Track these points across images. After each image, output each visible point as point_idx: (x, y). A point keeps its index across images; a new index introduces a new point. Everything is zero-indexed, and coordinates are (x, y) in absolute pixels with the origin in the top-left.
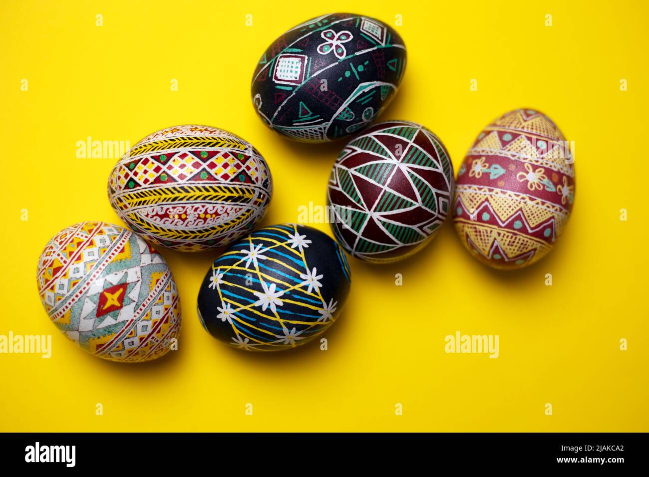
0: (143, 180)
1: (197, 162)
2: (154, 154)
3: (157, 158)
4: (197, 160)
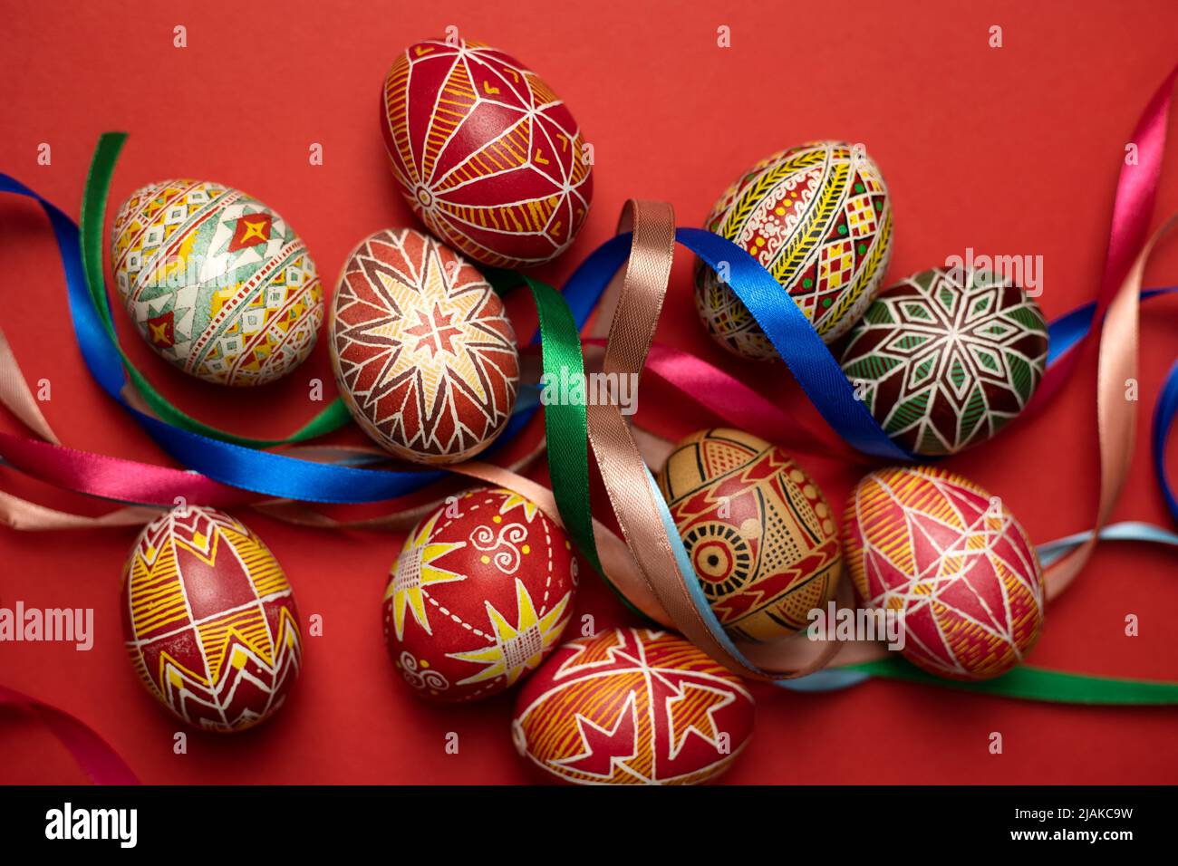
0: (855, 205)
2: (875, 241)
3: (868, 241)
4: (828, 290)
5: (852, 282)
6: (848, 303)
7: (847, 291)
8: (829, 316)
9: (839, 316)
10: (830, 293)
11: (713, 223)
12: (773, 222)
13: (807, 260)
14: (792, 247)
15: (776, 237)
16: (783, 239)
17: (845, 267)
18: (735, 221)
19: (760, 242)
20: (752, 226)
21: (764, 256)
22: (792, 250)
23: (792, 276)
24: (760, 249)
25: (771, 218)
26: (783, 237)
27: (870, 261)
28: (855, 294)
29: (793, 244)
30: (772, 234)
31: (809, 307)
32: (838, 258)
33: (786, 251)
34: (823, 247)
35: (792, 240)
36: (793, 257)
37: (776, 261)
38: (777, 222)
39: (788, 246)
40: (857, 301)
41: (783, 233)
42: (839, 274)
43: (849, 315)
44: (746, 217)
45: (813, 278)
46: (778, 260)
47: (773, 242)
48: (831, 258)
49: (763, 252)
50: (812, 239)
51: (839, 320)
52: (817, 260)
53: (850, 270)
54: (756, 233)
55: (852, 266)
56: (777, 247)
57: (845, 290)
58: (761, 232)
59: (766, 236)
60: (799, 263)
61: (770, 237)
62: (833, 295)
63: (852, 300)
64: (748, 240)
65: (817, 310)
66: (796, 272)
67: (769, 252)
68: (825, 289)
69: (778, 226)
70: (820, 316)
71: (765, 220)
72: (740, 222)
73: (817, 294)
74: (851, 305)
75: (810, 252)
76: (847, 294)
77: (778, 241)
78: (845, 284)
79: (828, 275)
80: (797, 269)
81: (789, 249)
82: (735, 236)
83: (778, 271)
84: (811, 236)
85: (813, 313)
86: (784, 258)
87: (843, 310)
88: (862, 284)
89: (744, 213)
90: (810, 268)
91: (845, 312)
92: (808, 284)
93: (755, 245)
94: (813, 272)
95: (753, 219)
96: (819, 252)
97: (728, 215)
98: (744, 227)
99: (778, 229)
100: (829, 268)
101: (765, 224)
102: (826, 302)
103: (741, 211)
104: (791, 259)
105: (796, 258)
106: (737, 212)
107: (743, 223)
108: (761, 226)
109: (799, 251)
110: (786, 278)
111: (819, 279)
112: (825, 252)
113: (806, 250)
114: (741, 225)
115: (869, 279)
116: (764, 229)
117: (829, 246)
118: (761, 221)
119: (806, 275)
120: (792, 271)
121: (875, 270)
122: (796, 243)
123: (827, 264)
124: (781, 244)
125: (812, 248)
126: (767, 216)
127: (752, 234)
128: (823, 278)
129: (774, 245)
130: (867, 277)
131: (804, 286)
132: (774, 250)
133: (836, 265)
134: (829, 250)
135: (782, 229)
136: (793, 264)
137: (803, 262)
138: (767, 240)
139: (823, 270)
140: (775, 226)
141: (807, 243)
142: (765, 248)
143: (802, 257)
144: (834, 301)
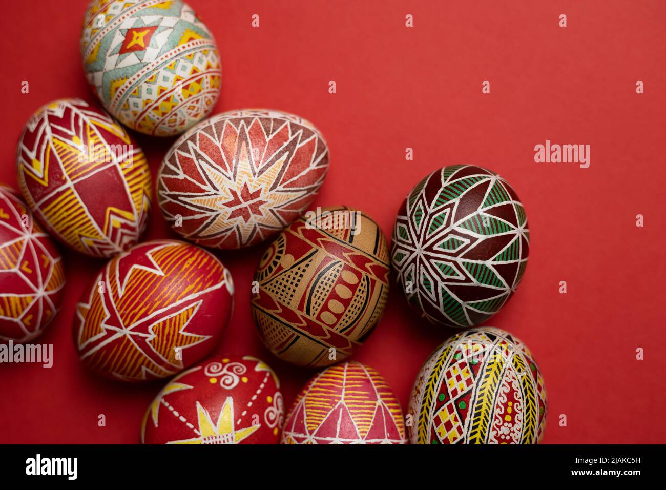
1: (448, 407)
4: (445, 406)
5: (431, 419)
6: (427, 403)
7: (432, 412)
8: (436, 388)
9: (429, 390)
10: (443, 405)
11: (544, 411)
12: (506, 436)
13: (470, 421)
14: (485, 425)
15: (499, 427)
16: (493, 428)
17: (442, 428)
18: (531, 422)
19: (508, 418)
20: (519, 426)
21: (501, 410)
22: (484, 423)
23: (475, 406)
24: (506, 413)
25: (508, 438)
26: (494, 429)
27: (426, 438)
28: (425, 410)
29: (485, 428)
30: (502, 428)
31: (453, 388)
32: (449, 432)
33: (488, 421)
34: (464, 435)
35: (487, 430)
36: (481, 419)
37: (491, 410)
38: (503, 437)
39: (488, 425)
40: (421, 406)
41: (495, 432)
42: (444, 421)
43: (423, 393)
44: (525, 429)
45: (460, 411)
46: (490, 412)
47: (499, 422)
48: (454, 430)
49: (503, 412)
50: (474, 437)
51: (427, 387)
52: (463, 425)
53: (437, 427)
54: (513, 423)
55: (437, 430)
56: (495, 420)
57: (434, 411)
58: (510, 425)
59: (506, 424)
60: (475, 417)
61: (503, 425)
62: (440, 404)
63: (425, 405)
64: (517, 415)
65: (446, 389)
66: (474, 409)
67: (499, 414)
68: (448, 406)
69: (501, 435)
70: (442, 385)
71: (511, 434)
72: (528, 424)
73: (452, 401)
74: (424, 402)
75: (471, 428)
76: (430, 409)
77: (496, 425)
78: (436, 415)
79: (451, 417)
80: (474, 412)
81: (486, 423)
82: (526, 413)
83: (487, 404)
84: (476, 439)
85: (448, 386)
86: (487, 416)
87: (428, 396)
88: (423, 419)
89: (527, 430)
90: (465, 417)
91: (426, 395)
92: (462, 405)
93: (510, 415)
94: (462, 415)
95: (519, 430)
96: (465, 431)
97: (537, 423)
98: (524, 422)
99: (500, 432)
100: (453, 422)
101: (511, 432)
102: (443, 397)
103: (530, 431)
104: (482, 417)
105: (479, 420)
106: (532, 429)
107: (525, 424)
108: (512, 430)
109: (479, 424)
110: (479, 402)
111: (456, 412)
112: (461, 432)
113: (474, 428)
114: (526, 422)
115: (420, 424)
116: (510, 428)
117: (459, 438)
118: (514, 432)
119: (466, 410)
120: (477, 409)
121: (419, 432)
122: (484, 429)
123: (456, 425)
124: (494, 423)
125: (470, 431)
126: (511, 438)
127: (516, 420)
128: (454, 413)
129: (497, 421)
130: (422, 425)
131: (464, 403)
132: (496, 418)
133: (449, 426)
134: (458, 435)
135: (497, 434)
136: (479, 414)
137: (473, 419)
138: (504, 421)
139: (456, 420)
140: (503, 434)
141: (476, 432)
142: (503, 416)
143: (474, 422)
144: (438, 400)
